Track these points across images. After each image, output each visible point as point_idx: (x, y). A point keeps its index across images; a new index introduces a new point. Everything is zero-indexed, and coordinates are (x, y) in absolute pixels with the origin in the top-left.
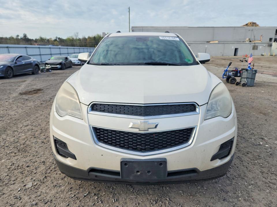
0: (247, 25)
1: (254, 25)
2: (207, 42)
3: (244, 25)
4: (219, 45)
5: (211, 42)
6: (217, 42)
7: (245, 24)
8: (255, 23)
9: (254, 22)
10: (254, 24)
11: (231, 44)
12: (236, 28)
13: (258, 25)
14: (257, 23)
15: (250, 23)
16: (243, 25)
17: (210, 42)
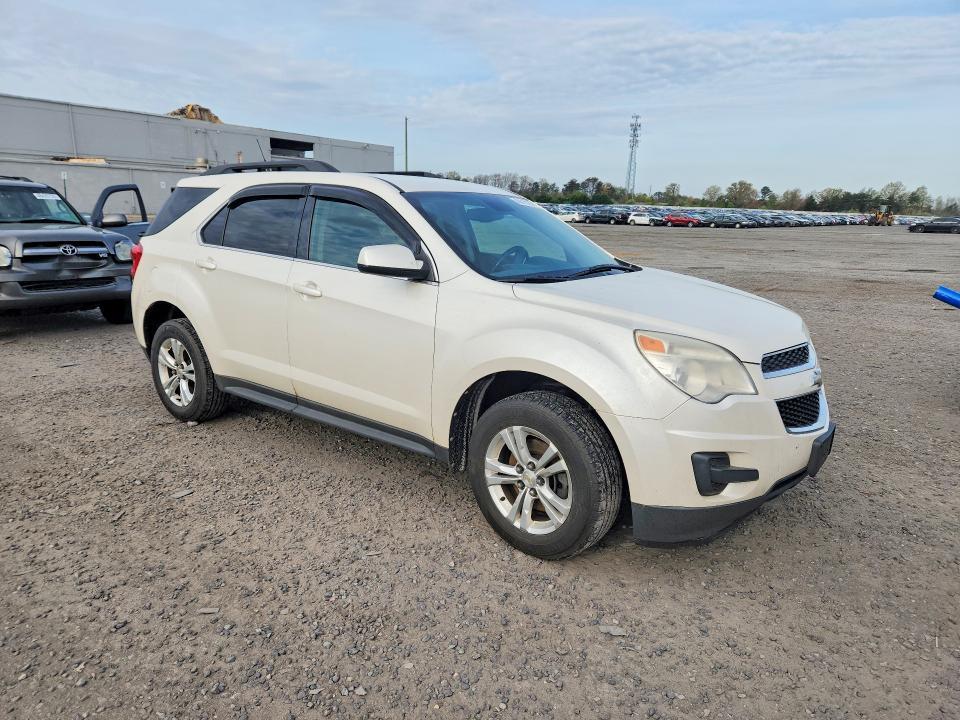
0: (182, 112)
1: (206, 116)
2: (56, 159)
3: (175, 114)
4: (110, 172)
5: (72, 161)
6: (101, 162)
7: (176, 109)
8: (207, 111)
9: (204, 106)
10: (203, 113)
11: (155, 174)
12: (151, 119)
13: (216, 118)
14: (214, 112)
15: (190, 108)
16: (171, 111)
17: (68, 159)
